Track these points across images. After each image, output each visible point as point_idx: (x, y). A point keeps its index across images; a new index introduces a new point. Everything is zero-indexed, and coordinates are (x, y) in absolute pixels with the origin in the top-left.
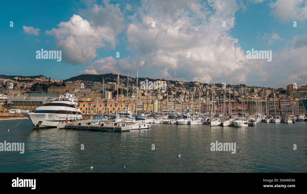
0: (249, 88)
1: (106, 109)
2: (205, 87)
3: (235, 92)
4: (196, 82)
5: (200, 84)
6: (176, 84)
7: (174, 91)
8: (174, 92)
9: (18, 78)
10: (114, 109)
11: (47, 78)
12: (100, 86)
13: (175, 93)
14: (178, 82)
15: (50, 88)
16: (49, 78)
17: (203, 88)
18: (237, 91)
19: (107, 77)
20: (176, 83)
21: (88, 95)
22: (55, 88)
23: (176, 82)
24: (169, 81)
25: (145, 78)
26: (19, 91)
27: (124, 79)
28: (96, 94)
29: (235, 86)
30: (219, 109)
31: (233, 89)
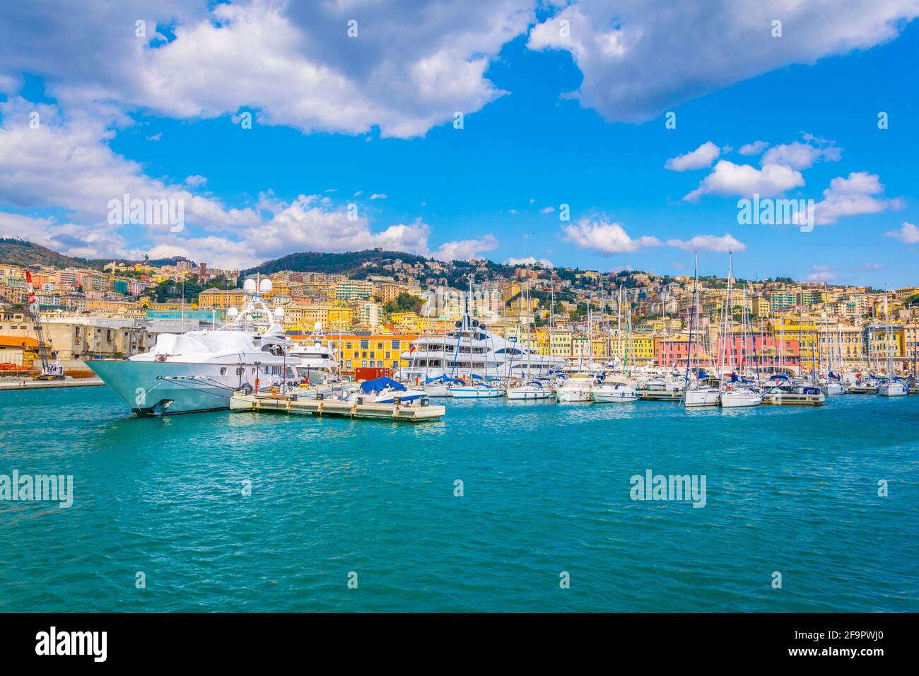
0: (804, 288)
1: (364, 355)
2: (667, 289)
3: (762, 302)
4: (639, 273)
5: (652, 280)
6: (577, 279)
7: (572, 302)
8: (571, 305)
9: (117, 265)
10: (388, 354)
11: (194, 265)
12: (347, 288)
13: (573, 307)
14: (584, 272)
15: (205, 294)
16: (201, 264)
17: (661, 289)
18: (767, 297)
19: (365, 259)
20: (578, 276)
21: (312, 314)
22: (219, 294)
23: (577, 271)
24: (554, 269)
25: (482, 260)
26: (120, 302)
27: (416, 266)
28: (335, 312)
29: (761, 282)
30: (712, 356)
31: (753, 292)
